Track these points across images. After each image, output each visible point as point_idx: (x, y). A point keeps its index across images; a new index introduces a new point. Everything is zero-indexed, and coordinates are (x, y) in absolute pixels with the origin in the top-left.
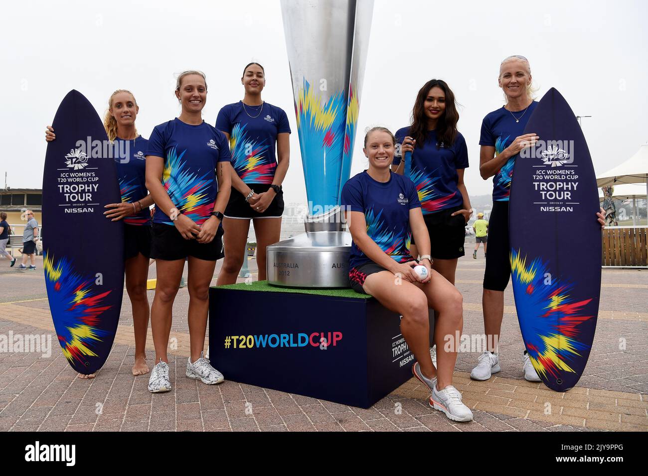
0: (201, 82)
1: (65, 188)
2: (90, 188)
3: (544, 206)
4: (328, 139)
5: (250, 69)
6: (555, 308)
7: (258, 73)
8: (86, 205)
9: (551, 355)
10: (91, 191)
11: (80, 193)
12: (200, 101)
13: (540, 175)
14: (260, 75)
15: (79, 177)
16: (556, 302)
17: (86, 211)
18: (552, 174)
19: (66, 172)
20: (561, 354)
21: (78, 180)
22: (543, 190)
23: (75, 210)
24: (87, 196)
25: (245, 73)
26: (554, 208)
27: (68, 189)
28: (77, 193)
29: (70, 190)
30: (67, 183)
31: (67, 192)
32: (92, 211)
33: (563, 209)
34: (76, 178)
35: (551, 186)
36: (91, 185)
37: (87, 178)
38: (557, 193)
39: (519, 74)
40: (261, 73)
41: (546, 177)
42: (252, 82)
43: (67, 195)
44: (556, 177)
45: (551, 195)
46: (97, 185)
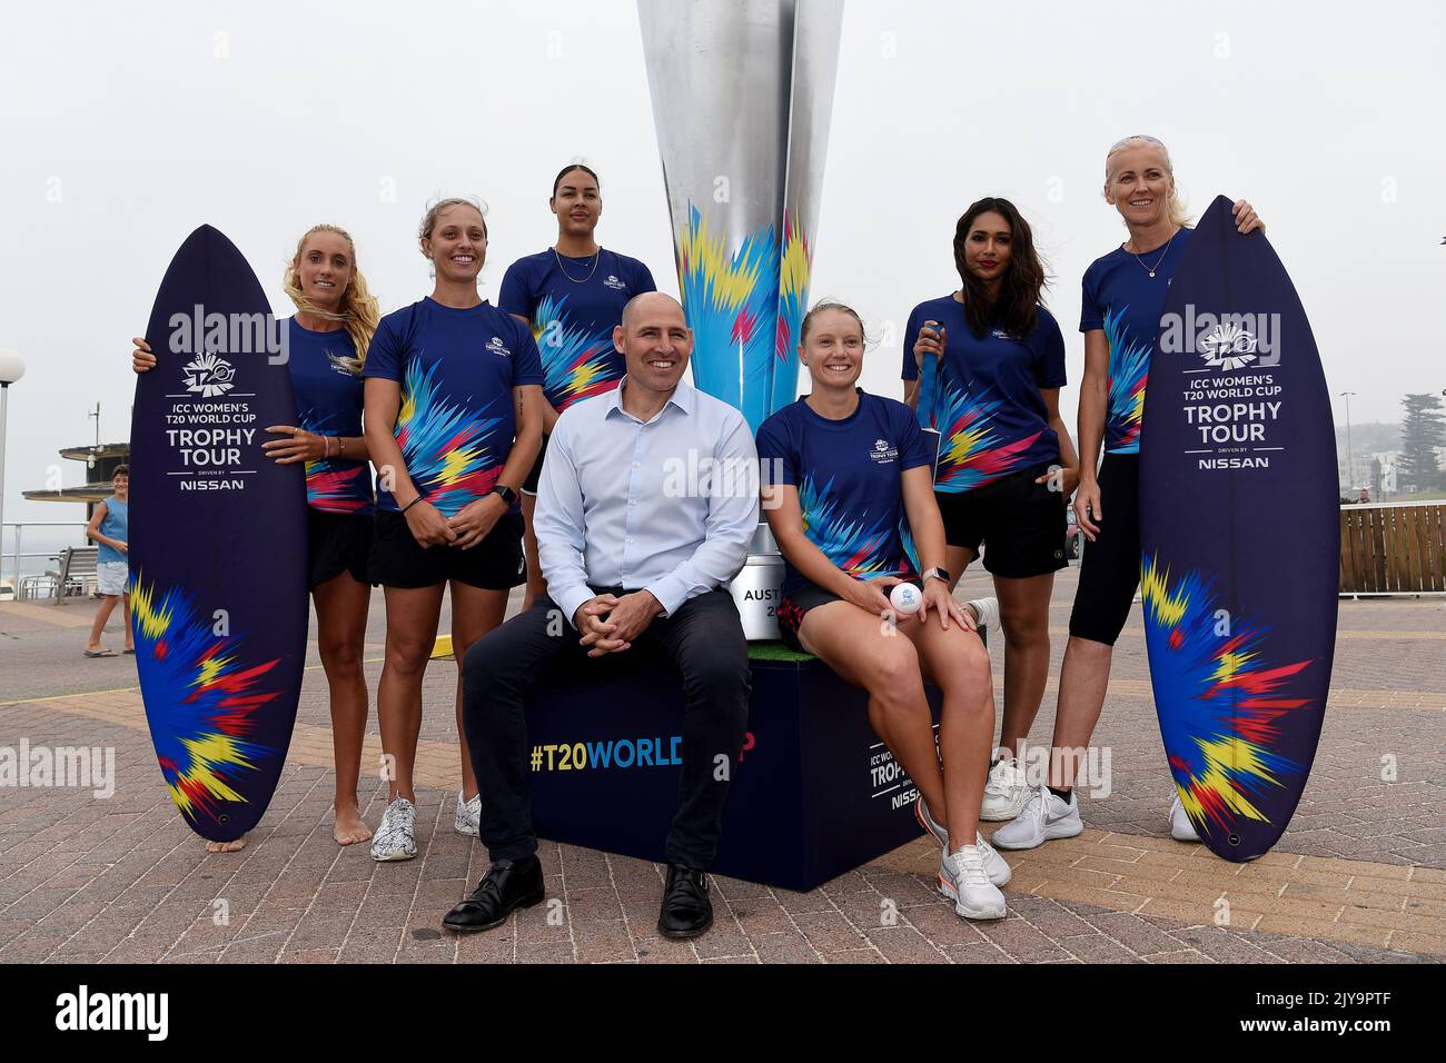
0: (475, 219)
1: (182, 436)
2: (238, 437)
3: (1206, 457)
4: (743, 325)
5: (569, 180)
6: (1226, 680)
7: (586, 189)
8: (227, 472)
9: (1216, 782)
10: (239, 443)
11: (214, 447)
12: (474, 259)
13: (1199, 390)
14: (591, 193)
15: (213, 413)
16: (1229, 667)
17: (228, 486)
18: (1224, 387)
19: (184, 401)
20: (1238, 780)
21: (211, 419)
22: (1205, 423)
23: (203, 485)
24: (229, 454)
25: (558, 191)
26: (1228, 462)
27: (188, 440)
28: (209, 448)
29: (192, 440)
30: (187, 425)
31: (186, 446)
32: (241, 487)
33: (1248, 462)
34: (207, 414)
35: (1222, 413)
36: (238, 431)
37: (231, 414)
38: (1234, 427)
39: (1152, 174)
40: (592, 189)
41: (1212, 395)
42: (574, 211)
43: (186, 452)
44: (1233, 393)
45: (1221, 434)
46: (253, 430)
